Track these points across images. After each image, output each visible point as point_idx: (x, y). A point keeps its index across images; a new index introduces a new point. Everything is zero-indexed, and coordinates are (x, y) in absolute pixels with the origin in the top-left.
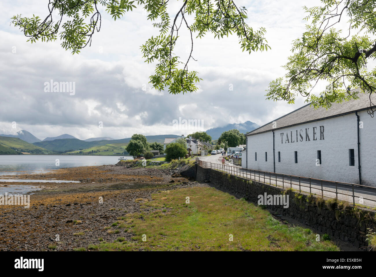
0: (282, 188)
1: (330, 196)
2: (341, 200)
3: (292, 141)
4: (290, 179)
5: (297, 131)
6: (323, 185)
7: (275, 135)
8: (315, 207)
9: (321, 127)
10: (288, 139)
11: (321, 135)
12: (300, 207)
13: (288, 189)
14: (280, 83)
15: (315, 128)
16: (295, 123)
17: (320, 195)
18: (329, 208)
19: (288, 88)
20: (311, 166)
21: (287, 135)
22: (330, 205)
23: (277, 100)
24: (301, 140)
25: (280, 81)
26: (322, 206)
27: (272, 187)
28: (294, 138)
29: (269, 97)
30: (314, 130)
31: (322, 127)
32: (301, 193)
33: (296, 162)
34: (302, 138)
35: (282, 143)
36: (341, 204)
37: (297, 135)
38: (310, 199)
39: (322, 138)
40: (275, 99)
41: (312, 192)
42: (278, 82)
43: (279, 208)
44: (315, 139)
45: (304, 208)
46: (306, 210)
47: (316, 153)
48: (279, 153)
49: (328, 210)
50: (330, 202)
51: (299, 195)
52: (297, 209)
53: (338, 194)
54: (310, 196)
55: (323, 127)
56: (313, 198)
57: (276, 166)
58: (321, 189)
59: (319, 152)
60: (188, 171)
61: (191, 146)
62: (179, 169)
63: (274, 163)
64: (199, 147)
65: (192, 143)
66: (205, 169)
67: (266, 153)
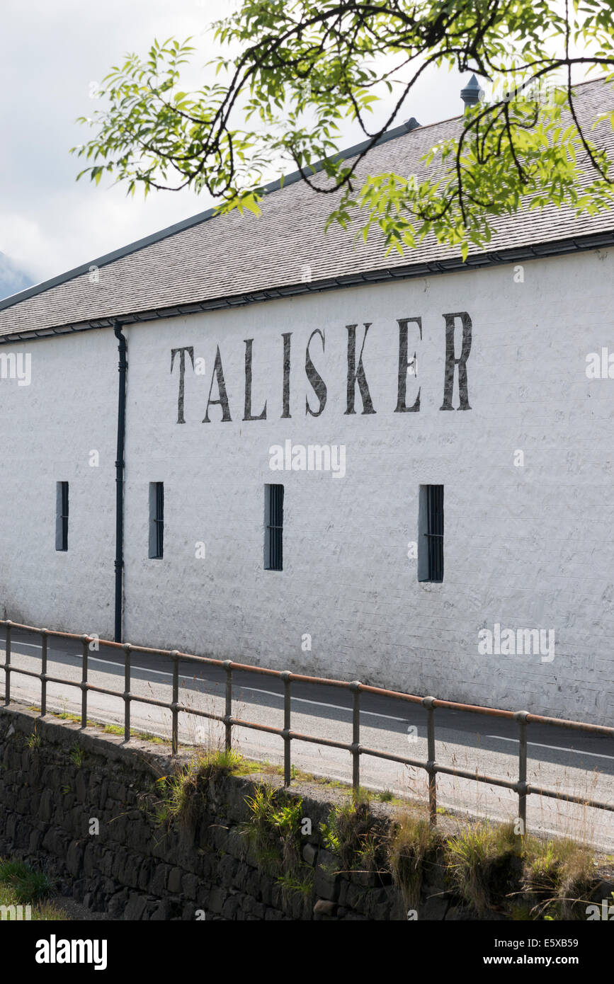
0: (165, 751)
1: (478, 807)
2: (545, 838)
3: (248, 411)
4: (223, 686)
5: (287, 338)
6: (437, 730)
7: (131, 357)
8: (378, 885)
9: (449, 319)
10: (223, 394)
11: (450, 379)
12: (285, 883)
13: (205, 762)
14: (177, 74)
15: (412, 326)
16: (280, 282)
17: (418, 804)
18: (466, 888)
19: (222, 116)
20: (375, 594)
21: (218, 362)
22: (478, 869)
23: (148, 188)
24: (315, 405)
25: (173, 63)
26: (426, 880)
27: (96, 741)
28: (267, 392)
29: (102, 161)
30: (403, 339)
31: (458, 322)
32: (294, 788)
33: (275, 560)
34: (320, 389)
35: (181, 420)
36: (542, 863)
37: (287, 367)
38: (350, 828)
39: (456, 402)
40: (141, 185)
41: (370, 779)
42: (163, 65)
43: (137, 889)
44: (410, 402)
45: (305, 889)
46: (319, 902)
47: (411, 499)
48: (158, 489)
49: (466, 903)
50: (475, 853)
51: (282, 799)
52: (259, 899)
53: (530, 798)
54: (353, 810)
55: (466, 319)
56: (373, 820)
57: (129, 590)
58: (424, 760)
59: (433, 496)
63: (120, 564)
67: (65, 488)
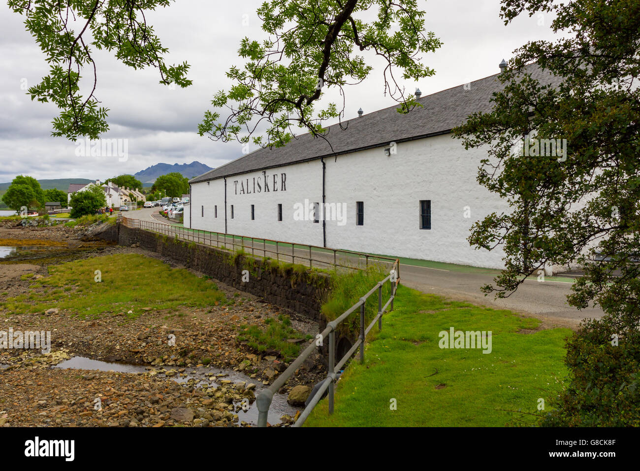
3: (248, 192)
5: (254, 179)
7: (227, 183)
10: (243, 189)
11: (283, 185)
15: (276, 176)
16: (252, 169)
18: (284, 274)
20: (270, 224)
21: (242, 183)
24: (259, 191)
26: (277, 273)
28: (251, 189)
30: (274, 178)
31: (284, 175)
33: (253, 218)
34: (260, 188)
35: (236, 194)
37: (254, 184)
44: (276, 189)
45: (256, 276)
47: (276, 207)
48: (232, 206)
49: (283, 277)
57: (228, 224)
59: (280, 206)
60: (106, 232)
61: (110, 196)
62: (92, 229)
63: (226, 220)
64: (123, 197)
65: (112, 192)
66: (131, 229)
67: (216, 206)
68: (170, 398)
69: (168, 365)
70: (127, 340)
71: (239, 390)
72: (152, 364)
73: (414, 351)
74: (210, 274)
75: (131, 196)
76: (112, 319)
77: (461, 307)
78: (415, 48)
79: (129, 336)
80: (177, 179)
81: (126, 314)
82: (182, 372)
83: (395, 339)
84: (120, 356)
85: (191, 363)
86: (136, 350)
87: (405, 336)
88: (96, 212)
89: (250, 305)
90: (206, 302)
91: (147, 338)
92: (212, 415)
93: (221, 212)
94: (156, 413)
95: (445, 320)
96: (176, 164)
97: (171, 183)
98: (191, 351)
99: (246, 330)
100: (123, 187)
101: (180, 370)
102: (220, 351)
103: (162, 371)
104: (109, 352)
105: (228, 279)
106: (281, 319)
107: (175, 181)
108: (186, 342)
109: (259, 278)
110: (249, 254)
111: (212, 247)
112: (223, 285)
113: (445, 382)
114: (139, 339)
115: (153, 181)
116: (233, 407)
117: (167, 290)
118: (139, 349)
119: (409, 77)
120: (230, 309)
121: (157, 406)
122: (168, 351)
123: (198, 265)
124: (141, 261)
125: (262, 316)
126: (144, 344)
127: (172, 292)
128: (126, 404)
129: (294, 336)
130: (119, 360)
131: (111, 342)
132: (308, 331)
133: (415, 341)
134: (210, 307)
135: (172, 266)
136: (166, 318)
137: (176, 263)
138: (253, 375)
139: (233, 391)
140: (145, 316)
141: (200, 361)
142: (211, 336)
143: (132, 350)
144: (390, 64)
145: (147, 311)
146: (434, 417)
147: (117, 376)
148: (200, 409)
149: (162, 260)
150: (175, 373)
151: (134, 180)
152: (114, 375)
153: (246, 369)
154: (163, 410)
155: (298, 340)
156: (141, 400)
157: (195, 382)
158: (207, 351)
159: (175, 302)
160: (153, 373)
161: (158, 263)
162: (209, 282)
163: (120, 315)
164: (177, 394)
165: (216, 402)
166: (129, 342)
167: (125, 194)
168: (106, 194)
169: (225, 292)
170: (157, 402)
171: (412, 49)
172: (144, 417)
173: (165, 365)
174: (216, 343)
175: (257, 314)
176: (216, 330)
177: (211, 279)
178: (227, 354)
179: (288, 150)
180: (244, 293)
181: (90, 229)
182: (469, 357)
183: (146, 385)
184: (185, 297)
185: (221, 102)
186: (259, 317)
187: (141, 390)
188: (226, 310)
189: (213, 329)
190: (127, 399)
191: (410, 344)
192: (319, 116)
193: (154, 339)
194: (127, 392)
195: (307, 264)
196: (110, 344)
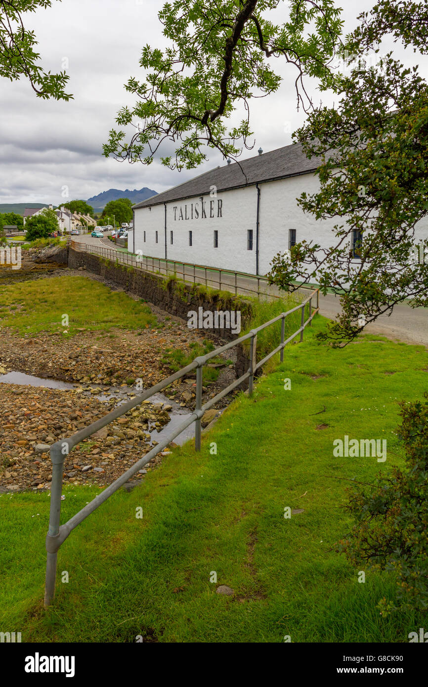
3: (186, 218)
5: (192, 205)
7: (167, 209)
10: (182, 215)
11: (219, 211)
15: (212, 202)
20: (207, 250)
21: (181, 210)
24: (197, 217)
28: (189, 215)
30: (211, 205)
31: (220, 201)
33: (191, 244)
34: (198, 214)
35: (175, 220)
37: (192, 210)
39: (220, 215)
44: (212, 216)
47: (212, 233)
48: (172, 232)
57: (168, 250)
58: (219, 281)
59: (216, 232)
60: (57, 255)
61: (63, 220)
62: (46, 252)
63: (166, 245)
64: (75, 221)
65: (64, 216)
66: (78, 253)
67: (157, 232)
68: (89, 415)
69: (95, 384)
70: (60, 358)
71: (155, 411)
72: (81, 381)
73: (310, 386)
74: (146, 298)
75: (82, 220)
76: (48, 338)
77: (374, 340)
78: (331, 55)
79: (61, 355)
80: (126, 205)
81: (61, 334)
82: (106, 391)
83: (294, 372)
84: (52, 372)
85: (116, 382)
86: (67, 368)
87: (306, 369)
88: (50, 236)
89: (179, 329)
90: (137, 325)
91: (77, 357)
92: (125, 434)
93: (161, 238)
94: (74, 429)
95: (351, 354)
96: (127, 190)
97: (120, 208)
98: (117, 371)
99: (170, 353)
100: (75, 212)
101: (104, 389)
102: (144, 372)
103: (88, 389)
104: (42, 369)
105: (161, 303)
106: (204, 344)
107: (124, 207)
108: (113, 362)
109: (189, 303)
110: (181, 280)
111: (148, 272)
112: (157, 309)
113: (328, 423)
114: (70, 358)
115: (103, 207)
116: (147, 427)
117: (103, 312)
118: (70, 367)
119: (325, 89)
120: (159, 332)
121: (75, 422)
122: (96, 370)
123: (135, 288)
124: (85, 284)
125: (188, 340)
126: (74, 363)
127: (108, 314)
128: (47, 419)
129: (215, 361)
130: (51, 377)
131: (44, 359)
132: (230, 357)
133: (314, 375)
134: (141, 330)
135: (112, 289)
136: (98, 339)
137: (116, 286)
138: (172, 397)
139: (149, 411)
140: (79, 336)
141: (124, 381)
142: (136, 357)
143: (63, 368)
144: (302, 73)
145: (81, 331)
146: (302, 462)
147: (44, 392)
148: (114, 427)
149: (104, 283)
150: (99, 391)
151: (86, 206)
152: (42, 391)
153: (167, 390)
154: (80, 426)
155: (219, 365)
156: (61, 416)
157: (117, 401)
158: (132, 372)
159: (109, 324)
160: (79, 390)
161: (99, 286)
162: (145, 305)
163: (56, 335)
164: (96, 412)
165: (131, 421)
166: (61, 360)
167: (77, 219)
168: (58, 218)
169: (158, 315)
170: (76, 419)
171: (329, 55)
172: (62, 432)
173: (93, 383)
174: (141, 364)
175: (184, 338)
176: (142, 352)
177: (146, 302)
178: (150, 375)
179: (227, 176)
180: (175, 318)
181: (43, 251)
182: (362, 396)
183: (69, 402)
184: (119, 319)
185: (125, 119)
186: (185, 341)
187: (64, 407)
188: (155, 333)
189: (139, 352)
190: (48, 414)
191: (309, 378)
192: (230, 134)
193: (84, 359)
194: (51, 408)
195: (232, 291)
196: (44, 361)
